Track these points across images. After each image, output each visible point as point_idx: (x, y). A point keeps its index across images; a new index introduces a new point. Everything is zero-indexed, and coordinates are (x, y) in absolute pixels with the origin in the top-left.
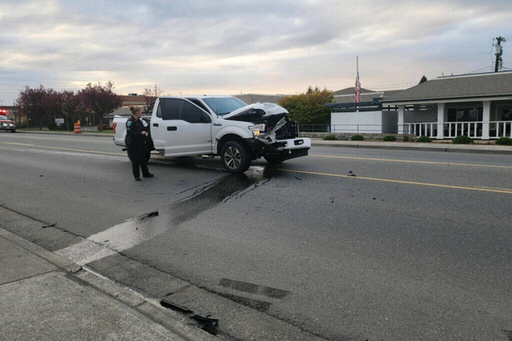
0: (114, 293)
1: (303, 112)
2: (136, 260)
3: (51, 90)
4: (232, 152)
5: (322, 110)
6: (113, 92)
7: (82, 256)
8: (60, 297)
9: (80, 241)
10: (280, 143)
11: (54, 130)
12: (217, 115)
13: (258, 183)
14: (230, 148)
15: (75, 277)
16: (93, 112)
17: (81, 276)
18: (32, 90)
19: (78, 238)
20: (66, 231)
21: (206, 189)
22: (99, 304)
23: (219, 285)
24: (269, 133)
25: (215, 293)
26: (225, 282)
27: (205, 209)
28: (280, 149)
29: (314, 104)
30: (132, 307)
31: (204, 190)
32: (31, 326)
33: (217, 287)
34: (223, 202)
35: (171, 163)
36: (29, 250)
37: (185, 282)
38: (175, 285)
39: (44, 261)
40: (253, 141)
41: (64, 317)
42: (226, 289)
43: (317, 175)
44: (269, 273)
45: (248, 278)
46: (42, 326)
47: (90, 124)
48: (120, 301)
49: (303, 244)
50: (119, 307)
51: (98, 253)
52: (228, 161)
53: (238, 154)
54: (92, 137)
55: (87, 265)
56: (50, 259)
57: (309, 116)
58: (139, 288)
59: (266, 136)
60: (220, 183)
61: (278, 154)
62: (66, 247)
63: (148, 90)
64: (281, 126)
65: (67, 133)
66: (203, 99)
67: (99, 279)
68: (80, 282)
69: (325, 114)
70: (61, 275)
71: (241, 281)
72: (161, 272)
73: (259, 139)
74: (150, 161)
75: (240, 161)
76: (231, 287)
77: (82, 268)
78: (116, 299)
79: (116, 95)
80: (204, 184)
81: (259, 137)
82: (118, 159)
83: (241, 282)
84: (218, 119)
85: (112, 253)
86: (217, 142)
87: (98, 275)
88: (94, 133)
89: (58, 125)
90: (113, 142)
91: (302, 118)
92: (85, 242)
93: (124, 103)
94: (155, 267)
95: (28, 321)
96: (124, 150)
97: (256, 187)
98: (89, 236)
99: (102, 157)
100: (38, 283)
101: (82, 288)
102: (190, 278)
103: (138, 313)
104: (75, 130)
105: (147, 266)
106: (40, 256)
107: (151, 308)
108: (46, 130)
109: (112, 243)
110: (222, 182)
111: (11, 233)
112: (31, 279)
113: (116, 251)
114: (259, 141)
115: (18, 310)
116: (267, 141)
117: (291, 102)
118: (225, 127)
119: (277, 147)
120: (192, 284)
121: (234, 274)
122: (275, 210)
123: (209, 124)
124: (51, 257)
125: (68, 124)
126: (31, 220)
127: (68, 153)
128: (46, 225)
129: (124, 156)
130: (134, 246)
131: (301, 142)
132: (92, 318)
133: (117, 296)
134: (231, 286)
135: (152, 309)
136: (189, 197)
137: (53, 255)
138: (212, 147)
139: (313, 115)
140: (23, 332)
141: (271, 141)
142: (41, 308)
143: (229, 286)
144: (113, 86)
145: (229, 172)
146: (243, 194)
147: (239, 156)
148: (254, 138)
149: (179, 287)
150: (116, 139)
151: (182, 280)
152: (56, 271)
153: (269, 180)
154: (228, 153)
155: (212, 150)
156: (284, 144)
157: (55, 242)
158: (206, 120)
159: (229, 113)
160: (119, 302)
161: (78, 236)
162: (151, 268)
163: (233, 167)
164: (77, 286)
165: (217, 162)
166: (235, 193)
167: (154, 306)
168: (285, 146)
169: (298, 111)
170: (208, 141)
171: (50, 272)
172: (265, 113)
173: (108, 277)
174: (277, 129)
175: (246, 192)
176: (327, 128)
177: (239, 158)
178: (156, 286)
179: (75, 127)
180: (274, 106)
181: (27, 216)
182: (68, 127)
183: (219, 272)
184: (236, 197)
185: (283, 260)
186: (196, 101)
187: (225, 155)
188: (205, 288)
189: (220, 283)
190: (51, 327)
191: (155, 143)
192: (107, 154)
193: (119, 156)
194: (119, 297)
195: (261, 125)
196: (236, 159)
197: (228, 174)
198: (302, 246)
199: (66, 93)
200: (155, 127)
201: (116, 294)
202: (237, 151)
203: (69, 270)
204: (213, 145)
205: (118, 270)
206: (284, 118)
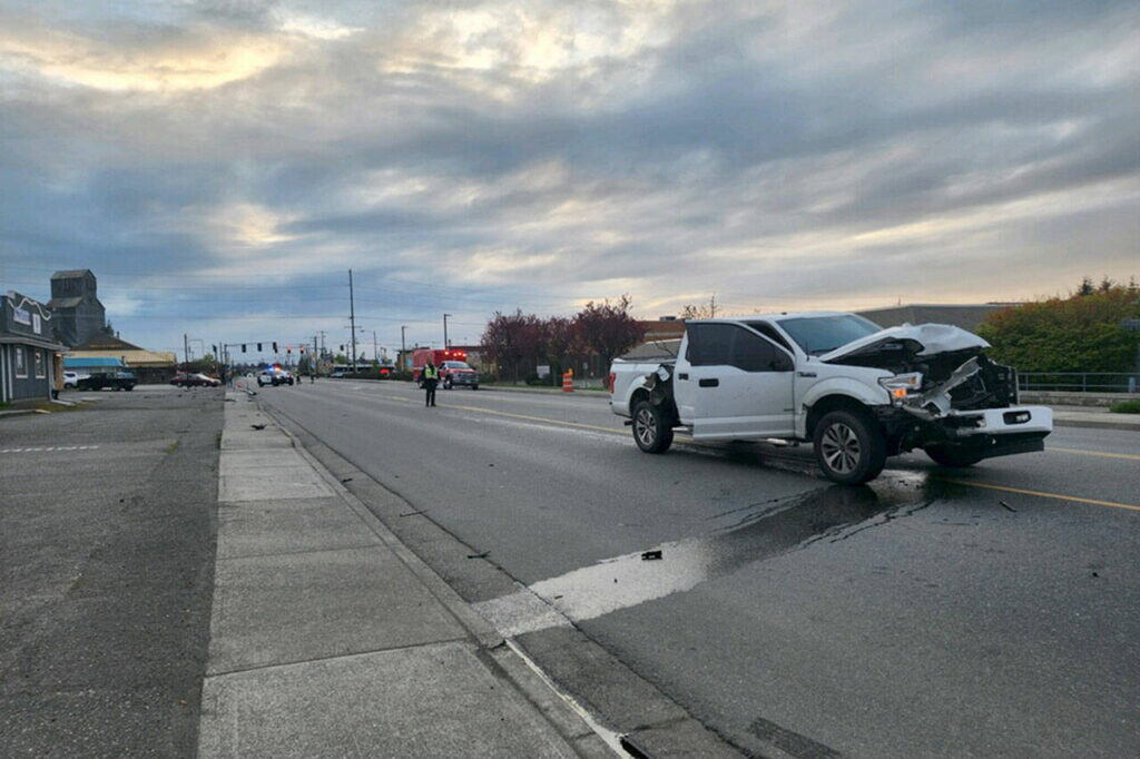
0: (543, 701)
1: (1057, 342)
2: (599, 644)
3: (533, 318)
4: (839, 435)
5: (1113, 336)
6: (630, 316)
7: (512, 619)
8: (455, 690)
9: (517, 590)
10: (963, 418)
11: (535, 385)
12: (807, 354)
13: (896, 509)
14: (836, 427)
15: (490, 656)
16: (595, 353)
17: (500, 657)
18: (504, 318)
19: (515, 583)
20: (500, 568)
21: (772, 514)
22: (512, 718)
23: (748, 730)
24: (934, 395)
25: (736, 746)
26: (761, 728)
27: (757, 558)
28: (963, 431)
29: (1087, 323)
30: (565, 738)
31: (766, 515)
32: (398, 734)
33: (744, 735)
34: (800, 546)
35: (713, 454)
36: (436, 595)
37: (681, 708)
38: (658, 710)
39: (452, 619)
40: (890, 412)
41: (450, 730)
42: (761, 743)
43: (1065, 502)
44: (873, 728)
45: (818, 730)
46: (413, 739)
47: (592, 374)
48: (548, 719)
49: (980, 674)
50: (543, 733)
51: (539, 619)
52: (830, 454)
53: (853, 442)
54: (589, 399)
55: (516, 638)
56: (461, 617)
57: (1073, 353)
58: (590, 703)
59: (924, 400)
60: (804, 504)
61: (959, 444)
62: (494, 597)
63: (691, 308)
64: (965, 379)
65: (552, 391)
66: (779, 322)
67: (526, 669)
68: (495, 668)
69: (1123, 347)
70: (469, 650)
71: (799, 732)
72: (638, 678)
73: (906, 407)
74: (673, 446)
75: (857, 457)
76: (773, 741)
77: (504, 642)
78: (543, 715)
79: (633, 320)
80: (769, 501)
81: (904, 403)
82: (618, 441)
83: (799, 736)
84: (808, 364)
85: (562, 622)
86: (805, 412)
87: (527, 660)
88: (594, 392)
89: (541, 376)
90: (609, 407)
91: (1052, 357)
92: (524, 593)
93: (647, 335)
94: (628, 665)
95: (395, 725)
96: (626, 424)
97: (888, 518)
98: (532, 583)
99: (592, 435)
100: (430, 657)
101: (494, 680)
102: (690, 702)
103: (572, 752)
104: (565, 386)
105: (616, 660)
106: (448, 609)
107: (598, 749)
108: (522, 385)
109: (567, 601)
110: (810, 502)
111: (421, 563)
112: (424, 649)
113: (569, 618)
114: (906, 412)
115: (389, 699)
116: (926, 411)
117: (1021, 320)
118: (823, 380)
119: (957, 428)
120: (692, 717)
121: (788, 714)
122: (925, 580)
123: (790, 373)
124: (464, 613)
125: (555, 375)
126: (455, 542)
127: (542, 427)
128: (473, 554)
129: (628, 435)
130: (602, 615)
131: (1025, 417)
132: (492, 743)
133: (547, 710)
134: (774, 739)
135: (600, 753)
136: (730, 527)
137: (468, 611)
138: (794, 422)
139: (1083, 350)
140: (384, 742)
141: (938, 411)
142: (423, 704)
143: (770, 739)
144: (629, 306)
145: (833, 481)
146: (852, 534)
147: (857, 446)
148: (891, 406)
149: (665, 717)
150: (614, 403)
151: (676, 702)
152: (464, 640)
153: (926, 506)
154: (831, 438)
155: (794, 428)
156: (974, 421)
157: (479, 587)
158: (781, 364)
159: (834, 349)
160: (545, 723)
161: (514, 579)
162: (621, 665)
163: (840, 468)
164: (488, 674)
165: (806, 456)
166: (835, 530)
167: (606, 747)
168: (978, 426)
169: (1040, 340)
170: (786, 410)
171: (454, 641)
172: (922, 348)
173: (544, 668)
174: (955, 384)
175: (862, 529)
176: (1127, 383)
177: (856, 450)
178: (622, 704)
179: (565, 380)
180: (949, 332)
181: (452, 534)
182: (554, 381)
183: (755, 701)
184: (833, 538)
185: (916, 704)
186: (764, 327)
187: (824, 442)
188: (716, 731)
189: (752, 726)
190: (426, 743)
191: (681, 413)
192: (601, 431)
193: (622, 434)
194: (549, 713)
195: (913, 374)
196: (847, 451)
197: (832, 484)
198: (977, 679)
199: (554, 320)
200: (682, 381)
201: (545, 704)
202: (852, 435)
203: (484, 642)
204: (797, 418)
205: (562, 658)
206: (975, 358)
